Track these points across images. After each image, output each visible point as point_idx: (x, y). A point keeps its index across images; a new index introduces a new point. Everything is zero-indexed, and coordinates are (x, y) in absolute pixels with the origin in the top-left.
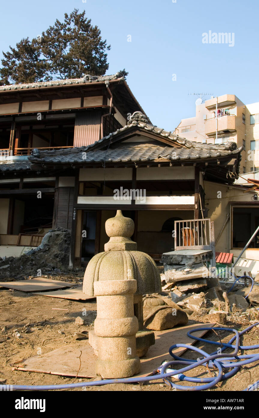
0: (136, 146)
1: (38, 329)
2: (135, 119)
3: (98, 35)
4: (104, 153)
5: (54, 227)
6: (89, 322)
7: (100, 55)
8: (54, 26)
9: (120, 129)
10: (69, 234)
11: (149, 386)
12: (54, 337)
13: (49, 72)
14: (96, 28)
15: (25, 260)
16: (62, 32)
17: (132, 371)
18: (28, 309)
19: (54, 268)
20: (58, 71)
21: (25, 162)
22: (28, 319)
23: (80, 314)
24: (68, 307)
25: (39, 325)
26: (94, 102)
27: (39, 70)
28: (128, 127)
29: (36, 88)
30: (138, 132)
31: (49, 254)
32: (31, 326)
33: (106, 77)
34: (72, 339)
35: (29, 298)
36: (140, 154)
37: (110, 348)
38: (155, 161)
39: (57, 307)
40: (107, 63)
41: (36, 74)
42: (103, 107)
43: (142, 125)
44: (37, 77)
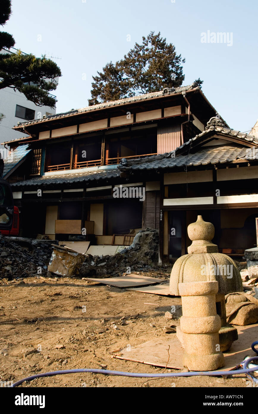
0: (215, 149)
1: (132, 322)
2: (212, 124)
3: (173, 51)
4: (185, 158)
5: (144, 228)
6: (177, 317)
7: (176, 68)
8: (134, 49)
9: (199, 134)
10: (157, 233)
11: (232, 379)
12: (146, 330)
13: (131, 89)
14: (171, 45)
15: (119, 258)
16: (141, 53)
17: (217, 365)
18: (123, 304)
19: (145, 265)
20: (140, 87)
21: (115, 170)
22: (123, 312)
23: (169, 309)
24: (158, 301)
25: (133, 318)
26: (174, 112)
27: (122, 87)
28: (206, 132)
29: (121, 105)
30: (215, 136)
31: (140, 252)
32: (125, 319)
33: (183, 88)
34: (162, 332)
35: (124, 293)
36: (219, 157)
37: (195, 344)
38: (233, 162)
39: (148, 302)
40: (183, 74)
41: (120, 92)
42: (181, 116)
43: (219, 129)
44: (122, 94)
